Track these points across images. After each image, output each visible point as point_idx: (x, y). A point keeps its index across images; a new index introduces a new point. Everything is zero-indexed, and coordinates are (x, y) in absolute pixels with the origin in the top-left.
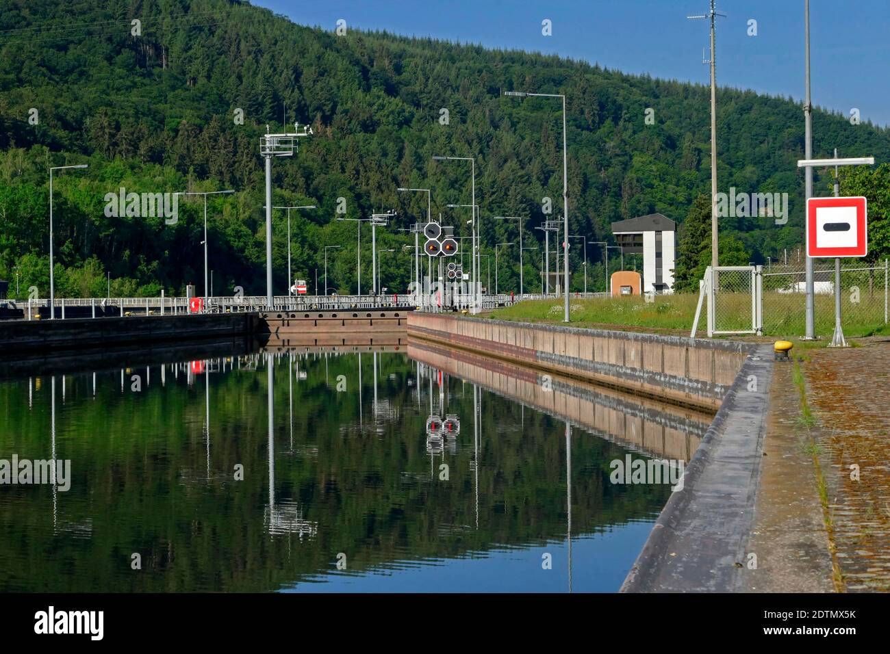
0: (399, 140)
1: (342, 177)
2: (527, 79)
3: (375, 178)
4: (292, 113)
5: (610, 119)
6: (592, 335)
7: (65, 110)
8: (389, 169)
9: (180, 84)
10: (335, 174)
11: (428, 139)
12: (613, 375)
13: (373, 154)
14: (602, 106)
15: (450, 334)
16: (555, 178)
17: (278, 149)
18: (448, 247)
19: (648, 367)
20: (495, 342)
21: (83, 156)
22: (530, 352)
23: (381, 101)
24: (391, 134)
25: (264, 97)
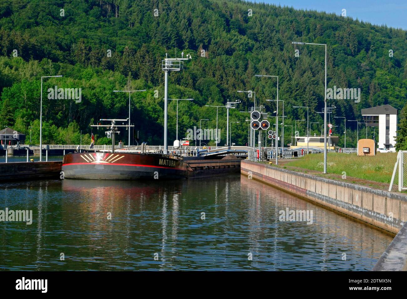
0: (245, 59)
1: (213, 79)
2: (318, 27)
3: (232, 80)
4: (187, 44)
5: (364, 49)
6: (336, 184)
7: (61, 40)
8: (240, 75)
9: (125, 26)
10: (209, 78)
11: (262, 59)
12: (346, 209)
13: (231, 67)
14: (360, 43)
15: (262, 175)
16: (332, 82)
17: (172, 66)
18: (264, 125)
19: (365, 206)
20: (285, 182)
21: (70, 65)
22: (303, 190)
23: (236, 37)
24: (241, 56)
25: (171, 35)
